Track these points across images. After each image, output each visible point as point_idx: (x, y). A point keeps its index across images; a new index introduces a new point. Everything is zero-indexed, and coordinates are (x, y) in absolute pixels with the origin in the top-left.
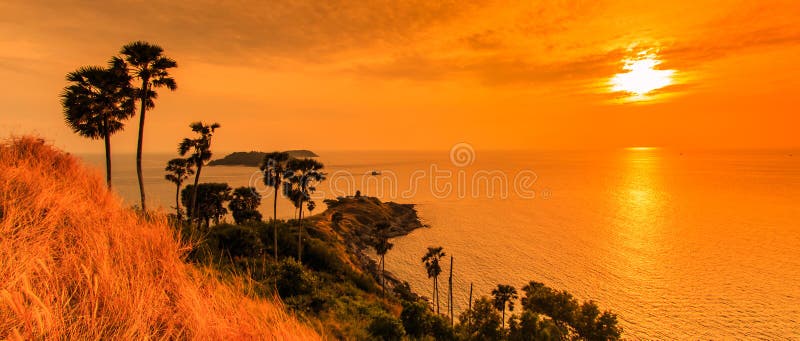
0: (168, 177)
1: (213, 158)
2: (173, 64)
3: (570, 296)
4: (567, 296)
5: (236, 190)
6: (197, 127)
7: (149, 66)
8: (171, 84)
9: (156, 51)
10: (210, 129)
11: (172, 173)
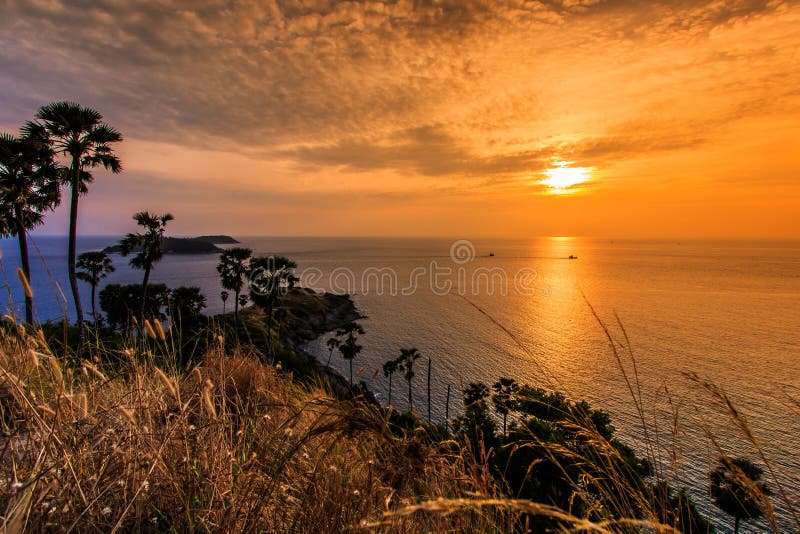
0: (80, 276)
5: (175, 291)
6: (143, 219)
7: (82, 136)
8: (114, 164)
10: (161, 222)
11: (85, 271)
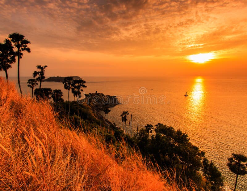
0: (29, 86)
1: (46, 79)
2: (29, 42)
3: (173, 128)
4: (172, 128)
5: (54, 91)
6: (39, 67)
7: (20, 43)
8: (29, 50)
9: (22, 37)
10: (44, 68)
11: (30, 84)
